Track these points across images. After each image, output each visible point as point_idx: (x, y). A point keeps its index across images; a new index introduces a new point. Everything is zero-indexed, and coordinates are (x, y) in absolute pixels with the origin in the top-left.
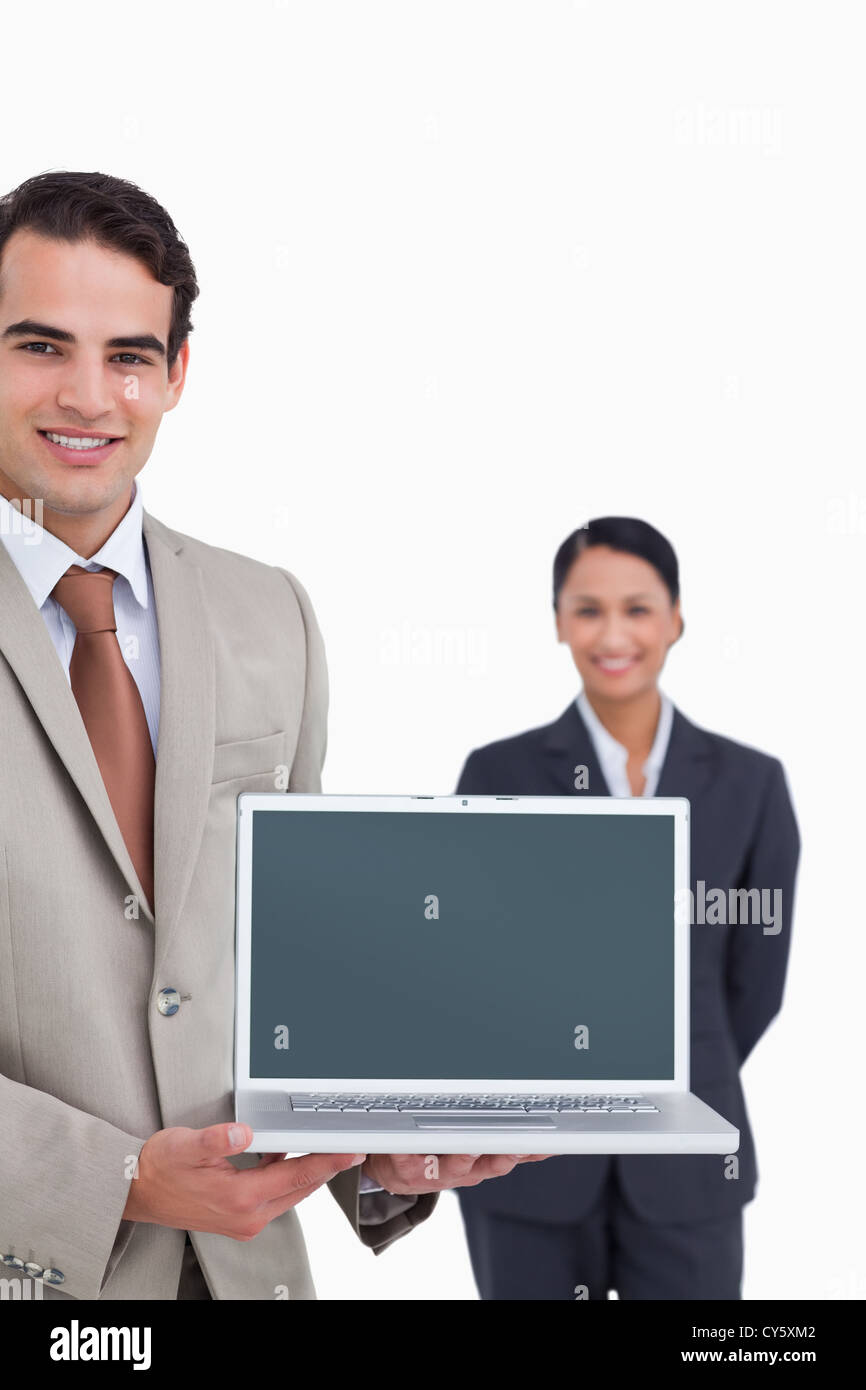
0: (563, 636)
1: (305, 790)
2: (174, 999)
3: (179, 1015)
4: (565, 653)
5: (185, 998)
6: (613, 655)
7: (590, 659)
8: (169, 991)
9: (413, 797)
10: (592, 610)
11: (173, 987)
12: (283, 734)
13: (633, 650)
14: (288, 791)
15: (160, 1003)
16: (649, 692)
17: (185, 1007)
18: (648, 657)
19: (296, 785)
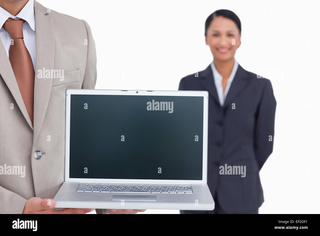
0: (207, 42)
1: (88, 88)
2: (40, 154)
3: (41, 159)
4: (208, 48)
5: (43, 154)
6: (223, 47)
7: (216, 49)
8: (38, 151)
9: (121, 90)
10: (217, 35)
11: (39, 150)
12: (80, 70)
13: (228, 46)
14: (82, 88)
15: (35, 155)
16: (232, 60)
17: (43, 157)
18: (232, 49)
19: (85, 86)
